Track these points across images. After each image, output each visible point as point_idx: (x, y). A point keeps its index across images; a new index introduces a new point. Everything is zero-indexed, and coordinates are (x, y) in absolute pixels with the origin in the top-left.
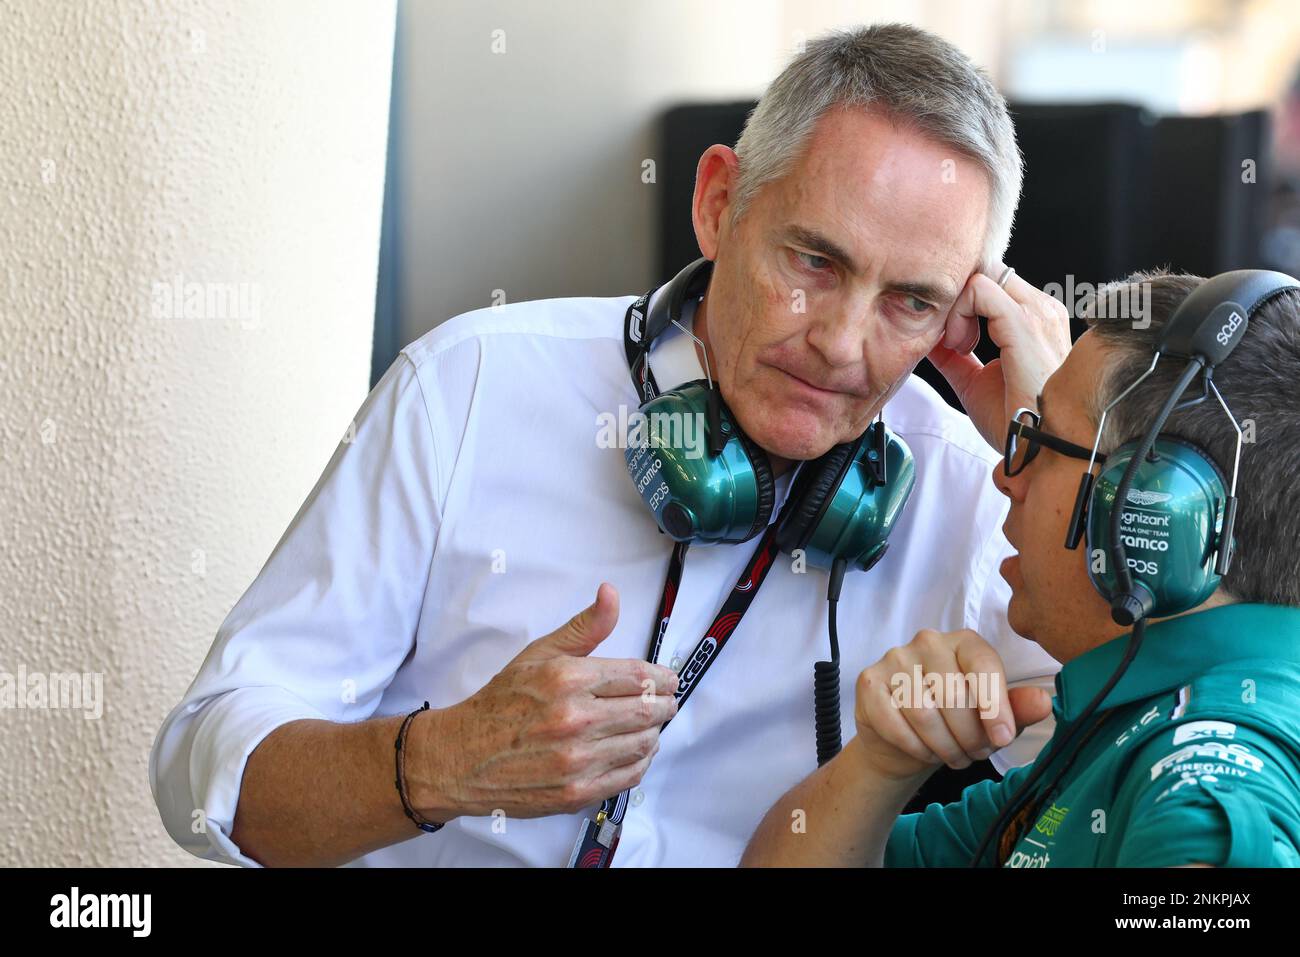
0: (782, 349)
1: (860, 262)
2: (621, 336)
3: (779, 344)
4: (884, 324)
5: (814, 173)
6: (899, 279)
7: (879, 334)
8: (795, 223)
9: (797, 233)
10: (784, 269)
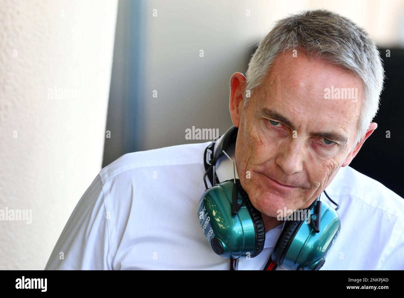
0: (265, 166)
1: (296, 124)
2: (202, 162)
3: (264, 164)
4: (313, 153)
5: (272, 83)
6: (316, 131)
7: (311, 158)
8: (265, 107)
9: (266, 111)
10: (263, 128)
